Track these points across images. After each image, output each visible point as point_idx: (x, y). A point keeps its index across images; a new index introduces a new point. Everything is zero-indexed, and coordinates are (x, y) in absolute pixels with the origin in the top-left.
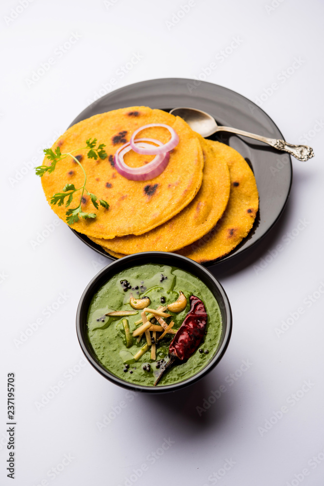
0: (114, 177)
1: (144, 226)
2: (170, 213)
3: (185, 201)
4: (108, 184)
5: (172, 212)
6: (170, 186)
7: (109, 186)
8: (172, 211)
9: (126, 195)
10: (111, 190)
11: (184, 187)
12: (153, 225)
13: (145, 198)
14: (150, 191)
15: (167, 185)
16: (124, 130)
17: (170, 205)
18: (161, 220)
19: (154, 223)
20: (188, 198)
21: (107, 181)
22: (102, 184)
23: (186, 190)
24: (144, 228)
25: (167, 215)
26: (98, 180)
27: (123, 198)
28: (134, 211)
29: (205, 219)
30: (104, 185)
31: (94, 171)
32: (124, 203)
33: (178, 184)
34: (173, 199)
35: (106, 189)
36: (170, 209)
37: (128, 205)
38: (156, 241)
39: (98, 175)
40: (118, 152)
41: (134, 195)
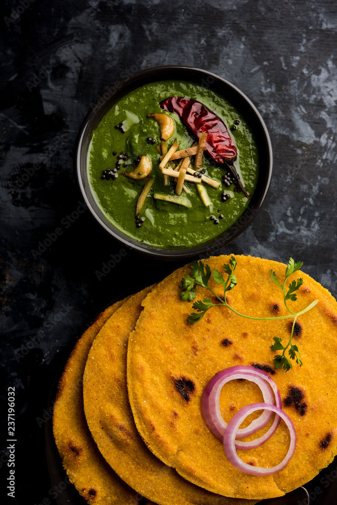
0: (236, 357)
1: (137, 348)
2: (133, 389)
3: (139, 417)
4: (230, 343)
5: (134, 393)
6: (176, 414)
7: (226, 343)
8: (135, 395)
9: (196, 355)
10: (218, 341)
11: (162, 432)
12: (131, 359)
13: (177, 374)
14: (184, 387)
15: (180, 412)
16: (308, 414)
17: (146, 396)
18: (132, 373)
19: (132, 363)
20: (141, 425)
21: (235, 344)
22: (234, 337)
23: (154, 429)
24: (133, 347)
25: (133, 385)
27: (195, 349)
28: (166, 350)
29: (105, 427)
30: (231, 337)
31: (264, 338)
32: (187, 345)
33: (172, 425)
34: (153, 406)
35: (223, 337)
36: (139, 393)
37: (180, 348)
38: (110, 352)
39: (252, 340)
40: (272, 384)
41: (191, 363)
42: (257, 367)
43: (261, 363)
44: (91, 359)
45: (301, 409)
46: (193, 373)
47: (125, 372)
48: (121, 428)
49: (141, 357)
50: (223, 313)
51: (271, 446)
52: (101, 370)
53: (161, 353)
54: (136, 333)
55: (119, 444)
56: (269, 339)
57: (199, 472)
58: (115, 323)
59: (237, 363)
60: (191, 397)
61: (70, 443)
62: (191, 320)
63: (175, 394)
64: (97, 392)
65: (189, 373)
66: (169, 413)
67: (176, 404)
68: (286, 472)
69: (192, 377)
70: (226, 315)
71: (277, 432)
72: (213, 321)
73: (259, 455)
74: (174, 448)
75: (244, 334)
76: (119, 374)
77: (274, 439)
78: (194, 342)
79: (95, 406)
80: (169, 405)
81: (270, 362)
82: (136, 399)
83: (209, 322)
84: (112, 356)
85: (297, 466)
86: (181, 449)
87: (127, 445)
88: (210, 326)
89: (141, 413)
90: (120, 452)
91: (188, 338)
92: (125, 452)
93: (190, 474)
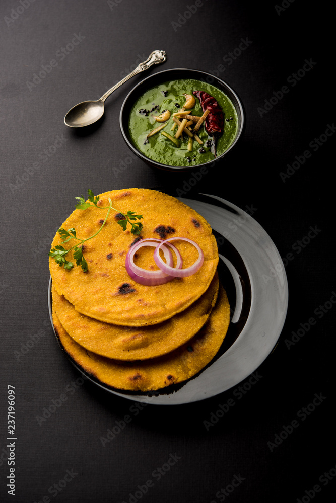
0: (122, 254)
2: (111, 319)
3: (132, 322)
4: (111, 254)
5: (114, 320)
6: (140, 300)
7: (110, 257)
8: (116, 319)
9: (108, 276)
10: (106, 261)
11: (146, 312)
13: (115, 290)
14: (124, 289)
15: (140, 298)
16: (175, 228)
17: (120, 313)
18: (101, 316)
19: (94, 314)
20: (136, 323)
21: (113, 252)
22: (108, 251)
23: (143, 316)
25: (109, 318)
26: (110, 245)
27: (104, 275)
28: (97, 292)
29: (129, 349)
30: (107, 253)
31: (117, 236)
32: (100, 279)
33: (146, 305)
34: (128, 311)
35: (105, 257)
36: (115, 316)
37: (99, 283)
38: (81, 327)
39: (116, 242)
40: (148, 239)
41: (112, 281)
42: (132, 245)
43: (132, 242)
44: (80, 341)
45: (171, 231)
46: (119, 282)
47: (99, 322)
48: (134, 338)
49: (93, 308)
50: (90, 252)
51: (185, 256)
52: (90, 337)
53: (96, 295)
54: (76, 305)
55: (144, 345)
56: (120, 233)
57: (183, 300)
58: (65, 318)
59: (125, 255)
60: (133, 288)
61: (131, 379)
62: (86, 270)
63: (127, 296)
64: (103, 345)
65: (117, 284)
66: (137, 304)
67: (133, 298)
68: (205, 253)
69: (121, 283)
70: (93, 250)
71: (178, 249)
72: (92, 259)
73: (188, 264)
74: (160, 309)
75: (109, 245)
76: (99, 326)
77: (182, 252)
78: (100, 274)
79: (112, 350)
80: (132, 302)
81: (134, 238)
82: (119, 319)
83: (92, 261)
84: (85, 327)
85: (204, 245)
86: (163, 305)
87: (146, 339)
88: (95, 262)
89: (129, 320)
90: (150, 346)
91: (96, 277)
92: (151, 343)
93: (181, 305)
